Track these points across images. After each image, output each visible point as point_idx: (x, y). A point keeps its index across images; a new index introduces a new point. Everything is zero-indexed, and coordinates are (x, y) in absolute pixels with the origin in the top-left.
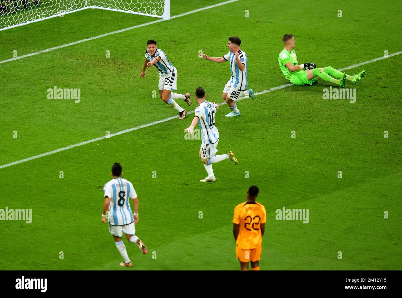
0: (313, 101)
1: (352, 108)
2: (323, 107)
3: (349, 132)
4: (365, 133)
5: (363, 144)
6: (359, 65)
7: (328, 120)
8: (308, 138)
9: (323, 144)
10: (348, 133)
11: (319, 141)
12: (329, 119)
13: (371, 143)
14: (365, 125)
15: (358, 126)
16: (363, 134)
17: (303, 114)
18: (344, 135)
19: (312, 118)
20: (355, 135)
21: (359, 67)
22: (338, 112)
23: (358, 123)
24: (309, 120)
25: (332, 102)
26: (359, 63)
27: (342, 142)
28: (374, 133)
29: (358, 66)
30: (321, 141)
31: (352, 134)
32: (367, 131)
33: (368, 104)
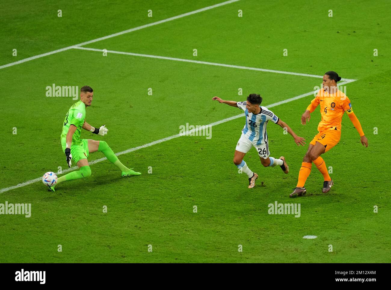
0: (43, 207)
1: (91, 214)
2: (55, 214)
3: (89, 244)
4: (108, 245)
5: (106, 259)
6: (98, 162)
7: (62, 230)
8: (38, 252)
9: (56, 260)
10: (86, 245)
11: (51, 256)
12: (63, 228)
13: (115, 256)
14: (107, 235)
15: (99, 236)
16: (105, 246)
17: (31, 224)
18: (82, 248)
19: (42, 228)
20: (95, 247)
21: (98, 163)
22: (74, 220)
23: (99, 232)
24: (39, 230)
25: (67, 208)
26: (97, 159)
27: (80, 256)
28: (118, 244)
29: (96, 162)
30: (54, 257)
31: (92, 247)
32: (110, 242)
33: (111, 208)
